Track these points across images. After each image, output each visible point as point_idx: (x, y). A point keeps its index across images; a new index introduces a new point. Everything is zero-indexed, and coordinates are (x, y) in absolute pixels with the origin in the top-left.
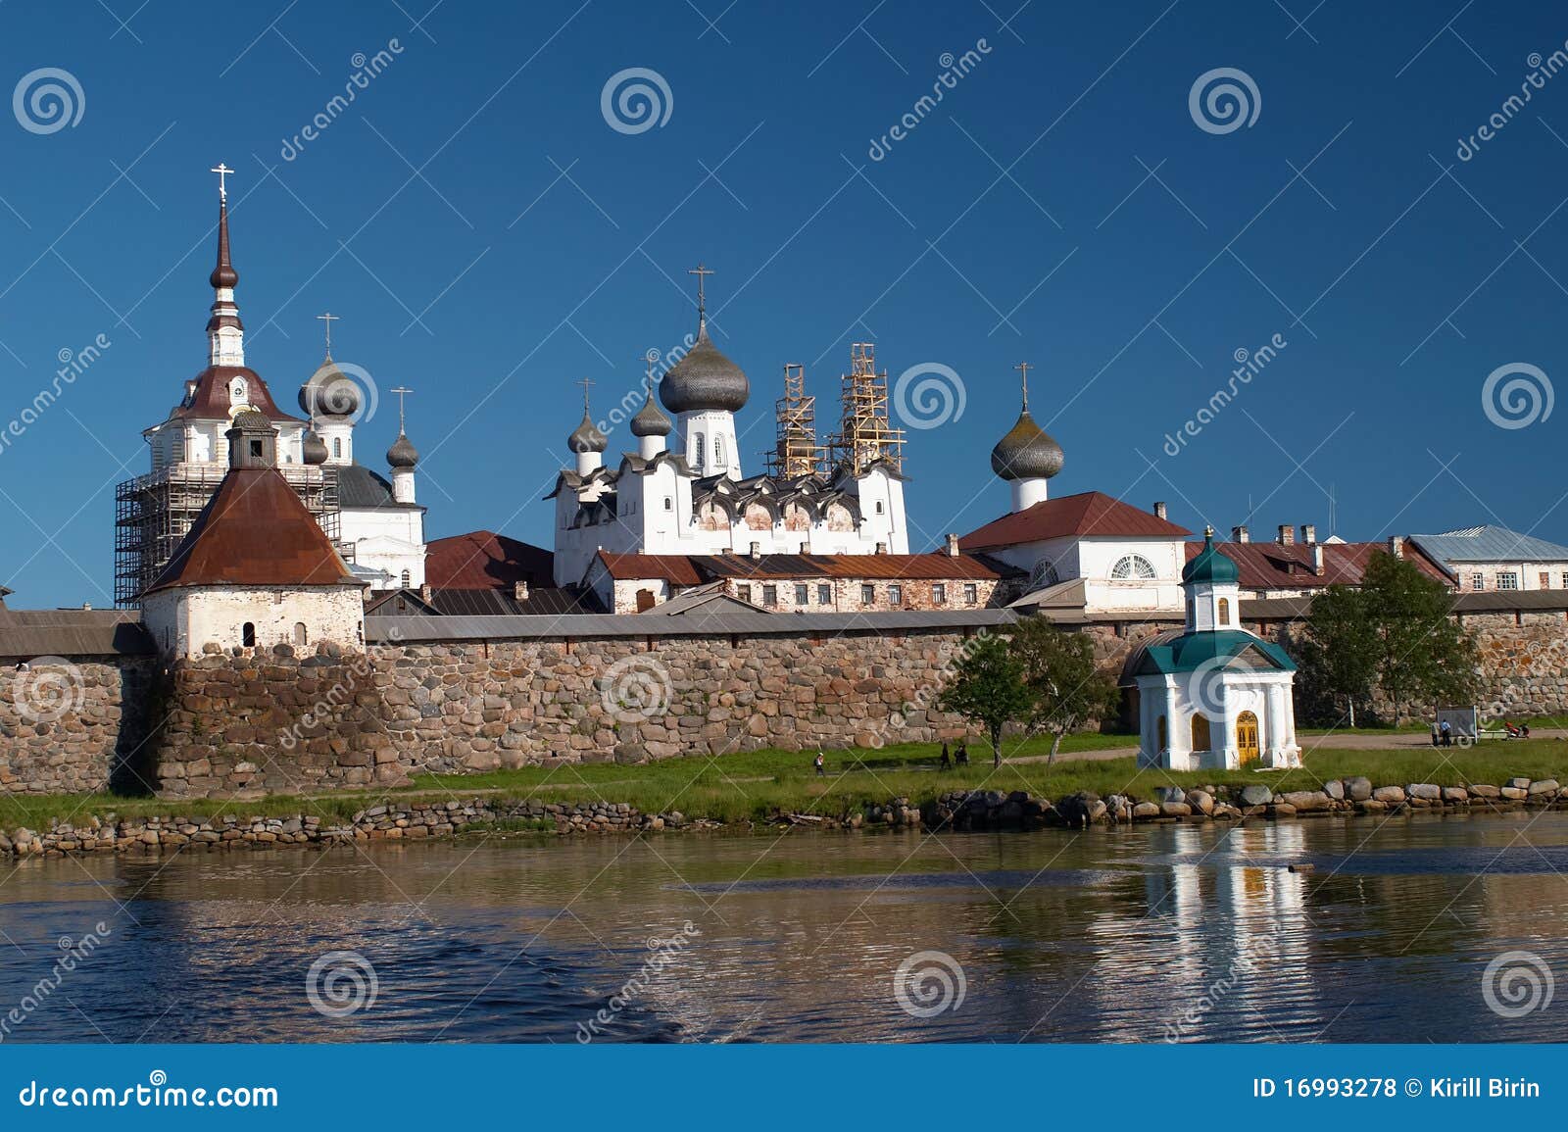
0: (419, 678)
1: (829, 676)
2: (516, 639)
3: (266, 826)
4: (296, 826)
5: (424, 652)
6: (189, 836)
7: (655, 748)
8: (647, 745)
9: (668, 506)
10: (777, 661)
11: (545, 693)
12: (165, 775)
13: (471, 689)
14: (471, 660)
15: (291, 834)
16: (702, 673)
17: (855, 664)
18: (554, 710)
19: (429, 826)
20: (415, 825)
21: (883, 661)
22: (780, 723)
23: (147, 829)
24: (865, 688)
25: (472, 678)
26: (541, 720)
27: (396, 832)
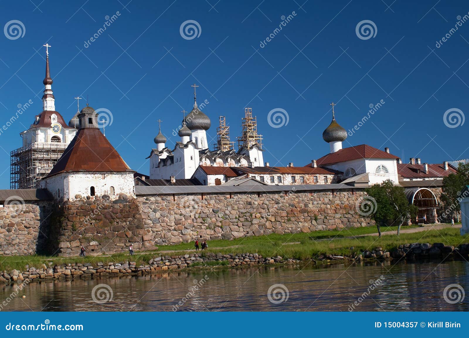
0: (151, 209)
1: (291, 207)
2: (185, 194)
3: (115, 266)
4: (126, 266)
5: (152, 199)
6: (83, 271)
7: (236, 234)
8: (233, 233)
9: (192, 159)
10: (273, 202)
11: (196, 214)
12: (62, 247)
13: (170, 213)
14: (169, 202)
15: (125, 269)
16: (249, 206)
17: (299, 203)
18: (200, 220)
19: (178, 265)
20: (172, 265)
21: (308, 202)
22: (276, 224)
23: (66, 269)
24: (303, 211)
25: (170, 208)
26: (195, 224)
27: (165, 268)
